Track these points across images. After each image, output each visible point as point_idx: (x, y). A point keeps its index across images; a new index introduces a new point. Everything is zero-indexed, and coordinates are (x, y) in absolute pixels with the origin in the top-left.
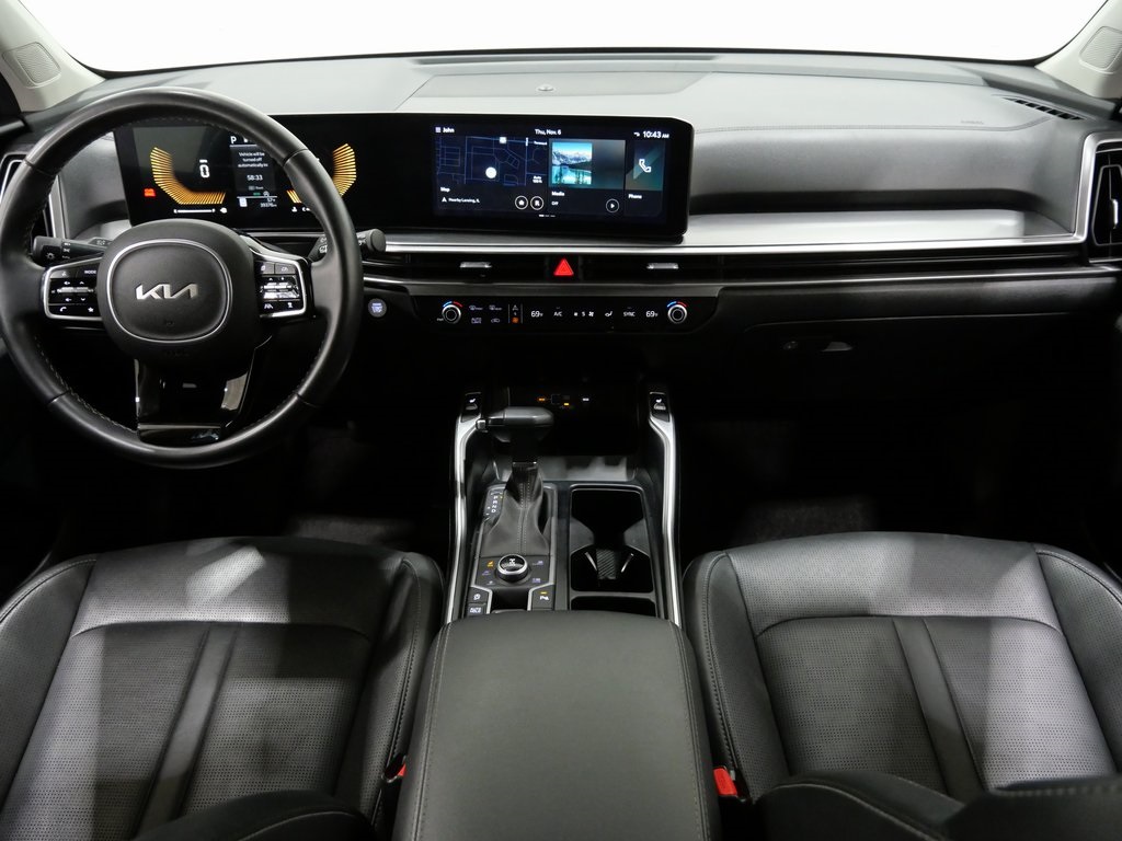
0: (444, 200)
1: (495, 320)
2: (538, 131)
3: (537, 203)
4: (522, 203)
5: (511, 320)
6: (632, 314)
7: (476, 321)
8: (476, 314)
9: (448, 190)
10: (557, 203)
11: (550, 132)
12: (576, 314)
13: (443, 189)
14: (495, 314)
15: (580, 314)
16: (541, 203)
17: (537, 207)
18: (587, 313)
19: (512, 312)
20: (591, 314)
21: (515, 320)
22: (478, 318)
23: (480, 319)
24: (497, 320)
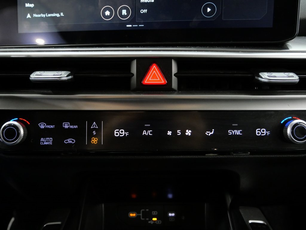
0: (29, 16)
1: (69, 141)
3: (124, 12)
4: (107, 13)
5: (89, 140)
6: (238, 132)
7: (47, 141)
8: (46, 133)
9: (32, 5)
10: (145, 11)
12: (169, 133)
13: (27, 5)
14: (70, 133)
15: (175, 133)
16: (128, 12)
18: (183, 132)
19: (90, 131)
20: (188, 133)
21: (94, 141)
22: (48, 138)
23: (51, 139)
24: (71, 141)
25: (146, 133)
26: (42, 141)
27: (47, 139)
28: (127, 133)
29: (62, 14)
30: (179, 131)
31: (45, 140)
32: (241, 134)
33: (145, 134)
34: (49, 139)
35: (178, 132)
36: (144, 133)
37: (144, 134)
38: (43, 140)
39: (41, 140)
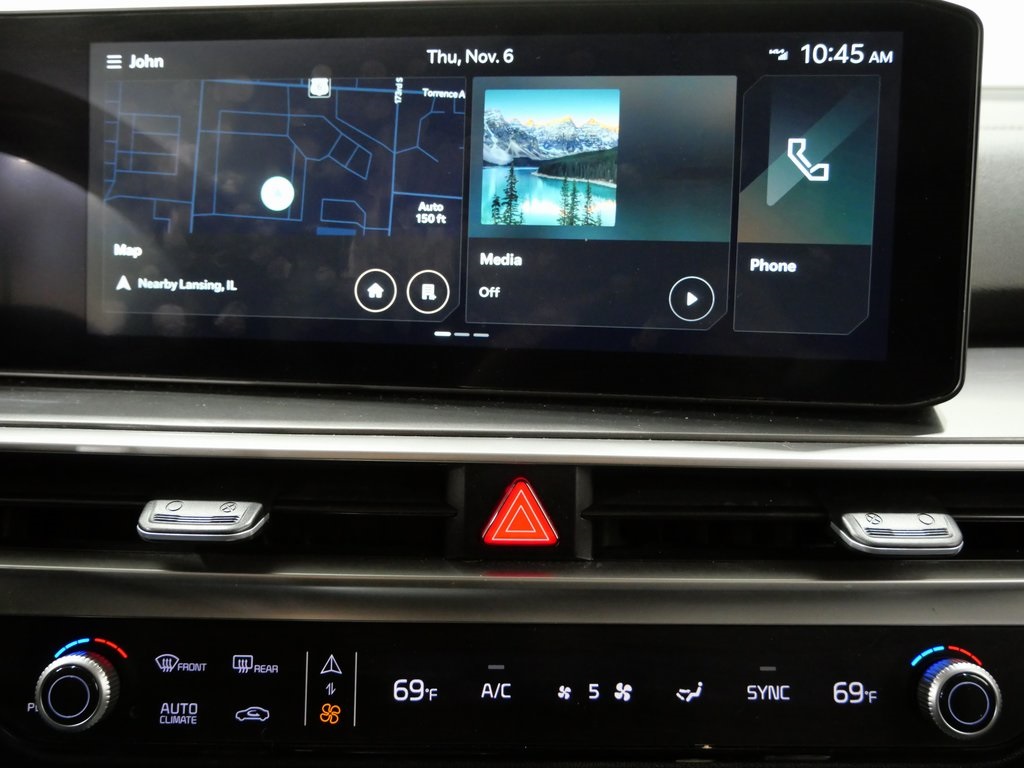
0: (124, 284)
1: (252, 714)
2: (436, 55)
3: (428, 291)
4: (375, 291)
5: (315, 711)
6: (777, 693)
7: (179, 714)
8: (179, 687)
9: (136, 252)
10: (494, 291)
11: (475, 56)
12: (564, 692)
13: (121, 250)
14: (252, 689)
15: (580, 692)
16: (440, 290)
17: (428, 305)
18: (608, 690)
19: (319, 682)
20: (623, 692)
21: (330, 714)
22: (184, 705)
23: (193, 707)
24: (257, 715)
25: (490, 692)
26: (165, 713)
27: (181, 707)
28: (433, 692)
29: (231, 285)
30: (593, 688)
31: (175, 710)
32: (788, 698)
33: (489, 695)
34: (187, 707)
35: (591, 690)
36: (487, 690)
37: (486, 695)
38: (167, 710)
39: (163, 710)
